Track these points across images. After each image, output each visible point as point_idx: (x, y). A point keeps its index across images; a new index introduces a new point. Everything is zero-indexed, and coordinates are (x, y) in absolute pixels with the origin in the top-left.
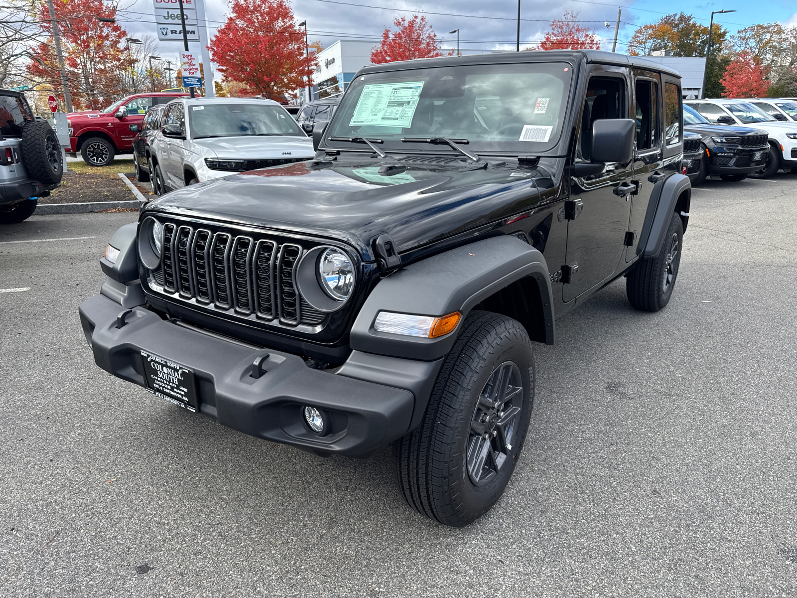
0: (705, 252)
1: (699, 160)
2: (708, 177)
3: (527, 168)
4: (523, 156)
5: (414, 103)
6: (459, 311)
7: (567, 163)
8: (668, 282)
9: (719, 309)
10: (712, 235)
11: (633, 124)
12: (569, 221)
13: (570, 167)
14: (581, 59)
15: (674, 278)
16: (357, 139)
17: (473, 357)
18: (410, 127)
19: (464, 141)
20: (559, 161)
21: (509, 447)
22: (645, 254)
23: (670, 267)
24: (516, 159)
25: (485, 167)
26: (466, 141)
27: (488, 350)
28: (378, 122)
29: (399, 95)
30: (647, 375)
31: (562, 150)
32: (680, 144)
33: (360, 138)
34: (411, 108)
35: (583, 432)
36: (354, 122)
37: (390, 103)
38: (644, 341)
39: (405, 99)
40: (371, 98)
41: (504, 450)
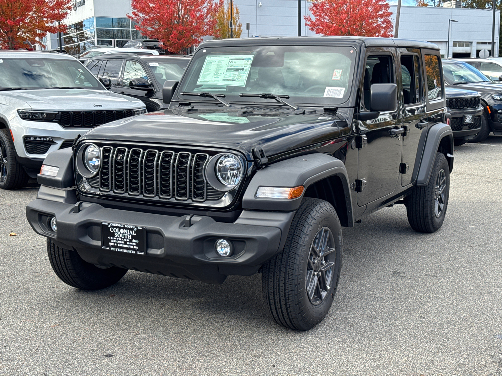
0: (479, 194)
1: (480, 116)
2: (491, 134)
3: (330, 114)
4: (327, 107)
5: (246, 70)
6: (303, 185)
7: (355, 112)
8: (440, 209)
9: (482, 231)
10: (488, 182)
11: (396, 87)
12: (358, 149)
13: (357, 114)
14: (361, 44)
15: (446, 207)
16: (205, 94)
17: (309, 217)
18: (245, 86)
19: (286, 96)
20: (350, 110)
21: (329, 288)
22: (418, 183)
23: (441, 197)
24: (323, 108)
25: (304, 113)
26: (287, 97)
27: (317, 215)
28: (220, 82)
29: (235, 64)
30: (421, 268)
31: (351, 103)
32: (442, 100)
33: (207, 94)
34: (244, 73)
35: (375, 294)
36: (200, 82)
37: (228, 69)
38: (421, 250)
39: (240, 67)
40: (212, 65)
41: (325, 289)
